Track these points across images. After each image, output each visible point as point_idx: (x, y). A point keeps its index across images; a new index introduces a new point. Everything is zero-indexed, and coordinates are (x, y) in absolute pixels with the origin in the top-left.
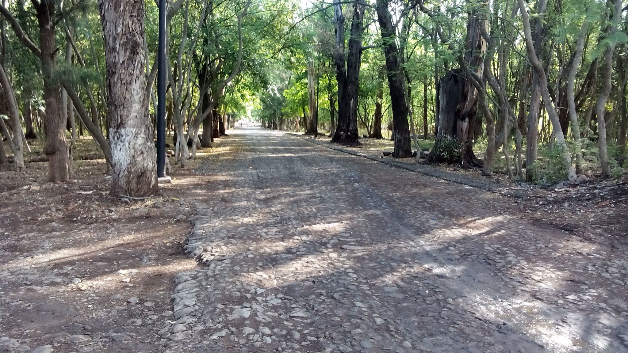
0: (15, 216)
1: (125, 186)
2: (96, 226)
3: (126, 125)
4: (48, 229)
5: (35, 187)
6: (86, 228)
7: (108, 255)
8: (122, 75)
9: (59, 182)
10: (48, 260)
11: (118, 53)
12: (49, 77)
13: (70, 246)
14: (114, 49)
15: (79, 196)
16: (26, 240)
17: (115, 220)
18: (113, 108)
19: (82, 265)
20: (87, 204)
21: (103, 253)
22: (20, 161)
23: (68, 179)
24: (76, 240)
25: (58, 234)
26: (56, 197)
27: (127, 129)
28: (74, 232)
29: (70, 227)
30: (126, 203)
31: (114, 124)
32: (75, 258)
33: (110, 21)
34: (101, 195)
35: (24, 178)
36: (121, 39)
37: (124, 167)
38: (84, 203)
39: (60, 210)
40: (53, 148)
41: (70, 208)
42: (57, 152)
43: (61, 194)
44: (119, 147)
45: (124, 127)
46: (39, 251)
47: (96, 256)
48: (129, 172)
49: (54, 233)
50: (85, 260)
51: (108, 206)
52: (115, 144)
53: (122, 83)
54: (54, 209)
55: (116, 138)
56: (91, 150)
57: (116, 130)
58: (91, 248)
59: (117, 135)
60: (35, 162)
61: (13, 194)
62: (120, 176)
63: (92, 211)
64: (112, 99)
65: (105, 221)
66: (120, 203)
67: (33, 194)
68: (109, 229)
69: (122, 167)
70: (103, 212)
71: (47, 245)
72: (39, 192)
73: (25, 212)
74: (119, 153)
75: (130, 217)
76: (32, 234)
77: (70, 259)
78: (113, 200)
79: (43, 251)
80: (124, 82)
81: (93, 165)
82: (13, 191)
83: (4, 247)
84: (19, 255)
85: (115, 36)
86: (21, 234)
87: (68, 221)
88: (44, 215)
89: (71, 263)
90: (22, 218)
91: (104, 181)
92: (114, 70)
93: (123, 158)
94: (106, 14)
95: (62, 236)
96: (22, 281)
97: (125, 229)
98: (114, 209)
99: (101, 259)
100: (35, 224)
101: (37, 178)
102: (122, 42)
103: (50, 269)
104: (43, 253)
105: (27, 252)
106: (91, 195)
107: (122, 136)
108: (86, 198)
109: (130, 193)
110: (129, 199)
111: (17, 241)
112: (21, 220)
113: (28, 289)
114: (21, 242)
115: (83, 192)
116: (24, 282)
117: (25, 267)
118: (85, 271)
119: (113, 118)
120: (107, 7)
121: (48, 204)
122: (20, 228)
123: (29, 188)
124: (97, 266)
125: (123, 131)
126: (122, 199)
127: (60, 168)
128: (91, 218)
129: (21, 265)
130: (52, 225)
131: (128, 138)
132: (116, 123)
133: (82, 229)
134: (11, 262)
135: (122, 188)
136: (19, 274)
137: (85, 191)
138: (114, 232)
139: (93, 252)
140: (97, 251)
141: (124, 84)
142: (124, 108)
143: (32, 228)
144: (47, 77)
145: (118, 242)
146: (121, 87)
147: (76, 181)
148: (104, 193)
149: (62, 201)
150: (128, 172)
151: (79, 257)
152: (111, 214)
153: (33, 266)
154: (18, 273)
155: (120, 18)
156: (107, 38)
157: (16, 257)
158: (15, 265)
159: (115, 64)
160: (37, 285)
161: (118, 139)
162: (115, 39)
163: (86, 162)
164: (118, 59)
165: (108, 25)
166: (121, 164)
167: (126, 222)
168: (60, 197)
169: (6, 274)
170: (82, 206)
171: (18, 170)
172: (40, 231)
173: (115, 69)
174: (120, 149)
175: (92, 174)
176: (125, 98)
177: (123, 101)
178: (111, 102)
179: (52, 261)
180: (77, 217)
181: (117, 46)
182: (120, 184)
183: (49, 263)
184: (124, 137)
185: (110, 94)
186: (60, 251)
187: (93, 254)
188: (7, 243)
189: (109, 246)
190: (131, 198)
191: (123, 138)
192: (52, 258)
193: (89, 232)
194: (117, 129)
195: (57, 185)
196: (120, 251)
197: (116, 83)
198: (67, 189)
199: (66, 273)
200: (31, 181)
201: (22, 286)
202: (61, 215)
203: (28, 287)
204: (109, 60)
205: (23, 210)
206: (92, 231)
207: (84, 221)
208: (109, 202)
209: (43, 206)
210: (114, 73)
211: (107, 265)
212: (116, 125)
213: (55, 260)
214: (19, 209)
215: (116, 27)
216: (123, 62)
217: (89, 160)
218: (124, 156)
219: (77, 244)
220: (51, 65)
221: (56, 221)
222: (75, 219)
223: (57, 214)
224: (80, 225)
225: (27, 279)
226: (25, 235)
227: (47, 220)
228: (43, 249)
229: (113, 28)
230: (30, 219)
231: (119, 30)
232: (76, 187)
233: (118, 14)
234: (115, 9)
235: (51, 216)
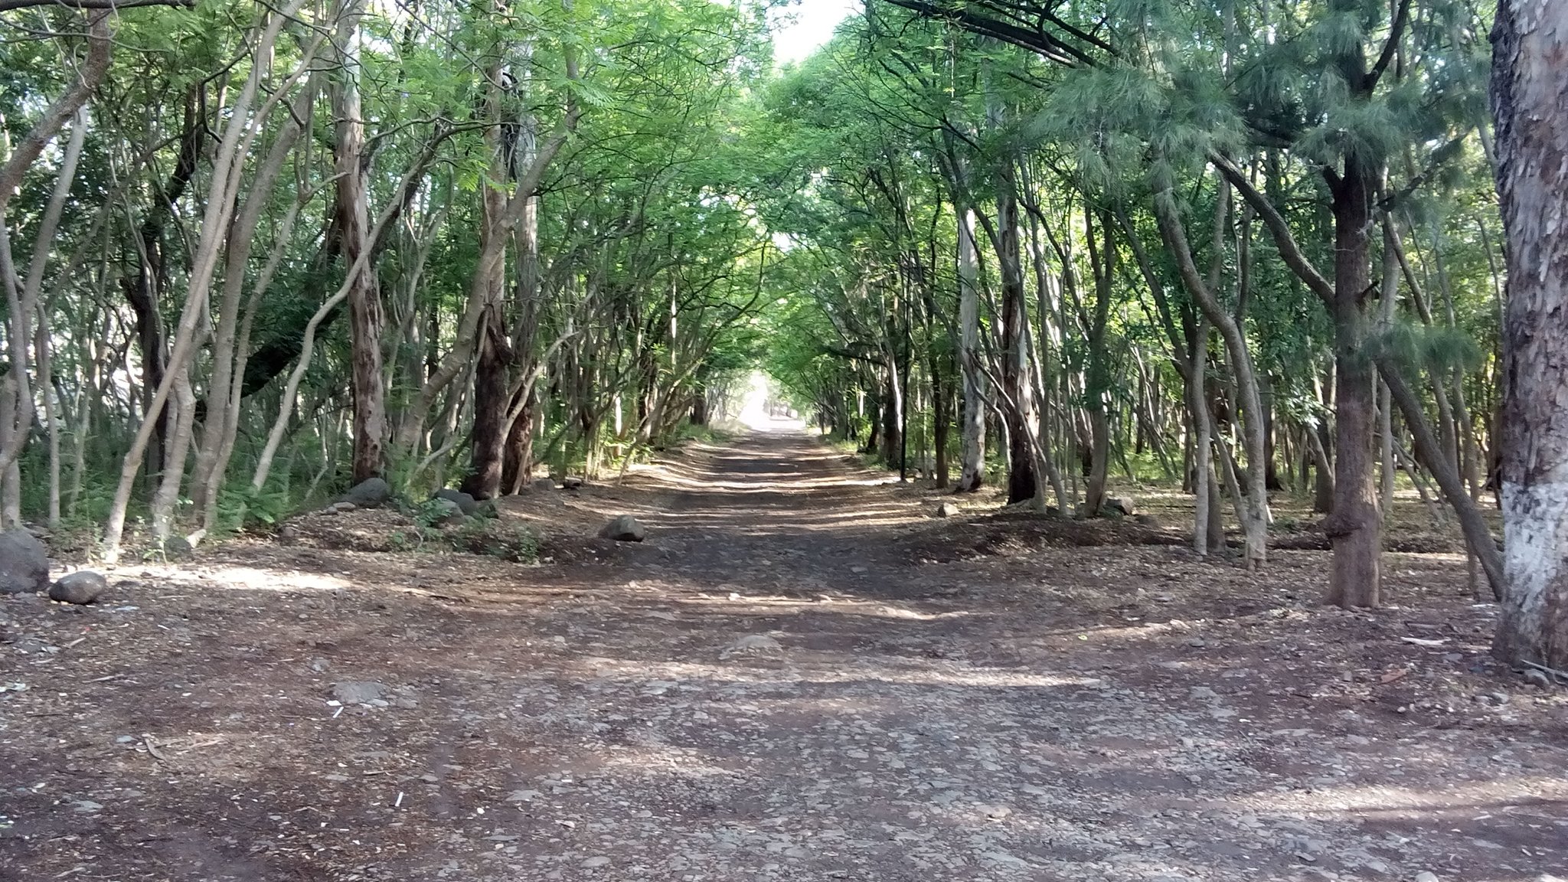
0: (1259, 681)
1: (1536, 637)
2: (1459, 737)
3: (1552, 475)
4: (1336, 724)
5: (1298, 615)
6: (1434, 739)
7: (1503, 824)
8: (1551, 344)
9: (1356, 608)
10: (1346, 807)
11: (1543, 287)
12: (1350, 351)
13: (1395, 782)
14: (1533, 276)
15: (1408, 650)
16: (1289, 745)
17: (1509, 728)
18: (1518, 430)
19: (1434, 836)
20: (1430, 674)
21: (1486, 815)
22: (1258, 545)
23: (1376, 602)
24: (1410, 766)
25: (1364, 741)
26: (1351, 645)
27: (1555, 486)
28: (1404, 745)
29: (1392, 728)
30: (1539, 683)
31: (1515, 472)
32: (1415, 815)
33: (1526, 206)
34: (1467, 656)
35: (1267, 588)
36: (1555, 250)
37: (1537, 586)
38: (1422, 668)
39: (1363, 680)
40: (1345, 523)
41: (1386, 678)
42: (1356, 533)
43: (1362, 638)
44: (1526, 533)
45: (1547, 482)
46: (1321, 780)
47: (1470, 821)
48: (1552, 603)
49: (1353, 738)
50: (1442, 826)
51: (1488, 685)
52: (1516, 523)
53: (1548, 366)
54: (1348, 676)
55: (1519, 509)
56: (1417, 529)
57: (1521, 488)
58: (1453, 795)
59: (1524, 499)
60: (1284, 547)
61: (1249, 626)
62: (1524, 610)
63: (1444, 694)
64: (1517, 407)
65: (1482, 725)
66: (1520, 683)
67: (1295, 632)
68: (1497, 752)
69: (1530, 584)
70: (1473, 699)
71: (1341, 768)
72: (1307, 626)
73: (1280, 672)
74: (1527, 547)
75: (1555, 728)
76: (1300, 732)
77: (1401, 814)
78: (1499, 672)
79: (1330, 780)
80: (1554, 361)
81: (1428, 568)
82: (1250, 618)
83: (1241, 752)
84: (1277, 779)
85: (1537, 245)
86: (1276, 727)
87: (1384, 711)
88: (1324, 688)
89: (1406, 827)
90: (1274, 687)
91: (1470, 616)
92: (1528, 333)
93: (1536, 562)
94: (1517, 189)
95: (1373, 749)
96: (1293, 850)
97: (1543, 759)
98: (1504, 697)
99: (1486, 831)
100: (1306, 706)
101: (1296, 589)
102: (1556, 258)
103: (1354, 833)
104: (1333, 786)
105: (1294, 776)
106: (1441, 650)
107: (1538, 503)
108: (1426, 656)
109: (1549, 658)
110: (1547, 674)
111: (1268, 742)
112: (1273, 692)
113: (1308, 873)
114: (1276, 748)
115: (1418, 641)
116: (1298, 853)
117: (1294, 815)
118: (1445, 856)
119: (1515, 456)
120: (1520, 171)
121: (1332, 659)
122: (1272, 712)
123: (1285, 615)
124: (1476, 849)
125: (1541, 492)
126: (1527, 672)
127: (1360, 573)
128: (1443, 711)
129: (1284, 807)
130: (1346, 717)
131: (1554, 510)
132: (1522, 470)
133: (1423, 738)
134: (1261, 794)
135: (1528, 642)
136: (1282, 829)
137: (1421, 637)
138: (1511, 761)
139: (1459, 807)
140: (1470, 807)
141: (1555, 367)
142: (1549, 429)
143: (1299, 716)
144: (1345, 350)
145: (1525, 792)
146: (1544, 374)
147: (1395, 608)
148: (1474, 649)
149: (1366, 657)
150: (1550, 601)
151: (1423, 814)
152: (1496, 709)
153: (1312, 815)
154: (1279, 825)
155: (1557, 197)
156: (1516, 249)
157: (1271, 782)
158: (1270, 804)
159: (1532, 317)
160: (1328, 869)
161: (1527, 510)
162: (1537, 250)
163: (1408, 558)
164: (1544, 303)
165: (1520, 217)
166: (1530, 578)
167: (1544, 739)
168: (1361, 645)
169: (1252, 821)
170: (1419, 675)
171: (1252, 567)
172: (1318, 727)
173: (1533, 328)
174: (1531, 537)
175: (1430, 593)
176: (1553, 403)
177: (1547, 411)
178: (1514, 414)
179: (1356, 810)
180: (1407, 705)
181: (1543, 269)
182: (1521, 629)
183: (1349, 816)
184: (1544, 506)
185: (1512, 392)
186: (1373, 790)
187: (1461, 814)
188: (1247, 745)
189: (1503, 799)
190: (1553, 672)
191: (1539, 510)
192: (1355, 805)
193: (1444, 750)
194: (1526, 484)
195: (1351, 615)
196: (1536, 820)
197: (1530, 366)
198: (1375, 628)
199: (1396, 851)
200: (1281, 595)
201: (1293, 862)
202: (1365, 692)
203: (1308, 868)
204: (1517, 307)
205: (1275, 668)
206: (1451, 749)
207: (1424, 718)
208: (1489, 676)
209: (1321, 664)
210: (1527, 340)
211: (1504, 852)
212: (1522, 475)
213: (1363, 810)
214: (1265, 665)
215: (1542, 219)
216: (1557, 309)
217: (1411, 554)
218: (1539, 556)
219: (1414, 777)
220: (1358, 321)
221: (1357, 708)
222: (1402, 709)
223: (1355, 690)
224: (1417, 728)
225: (1304, 847)
226: (1285, 732)
227: (1333, 700)
228: (1332, 775)
229: (1533, 223)
230: (1293, 694)
231: (1551, 227)
232: (1398, 625)
233: (1552, 187)
234: (1543, 175)
235: (1342, 692)
